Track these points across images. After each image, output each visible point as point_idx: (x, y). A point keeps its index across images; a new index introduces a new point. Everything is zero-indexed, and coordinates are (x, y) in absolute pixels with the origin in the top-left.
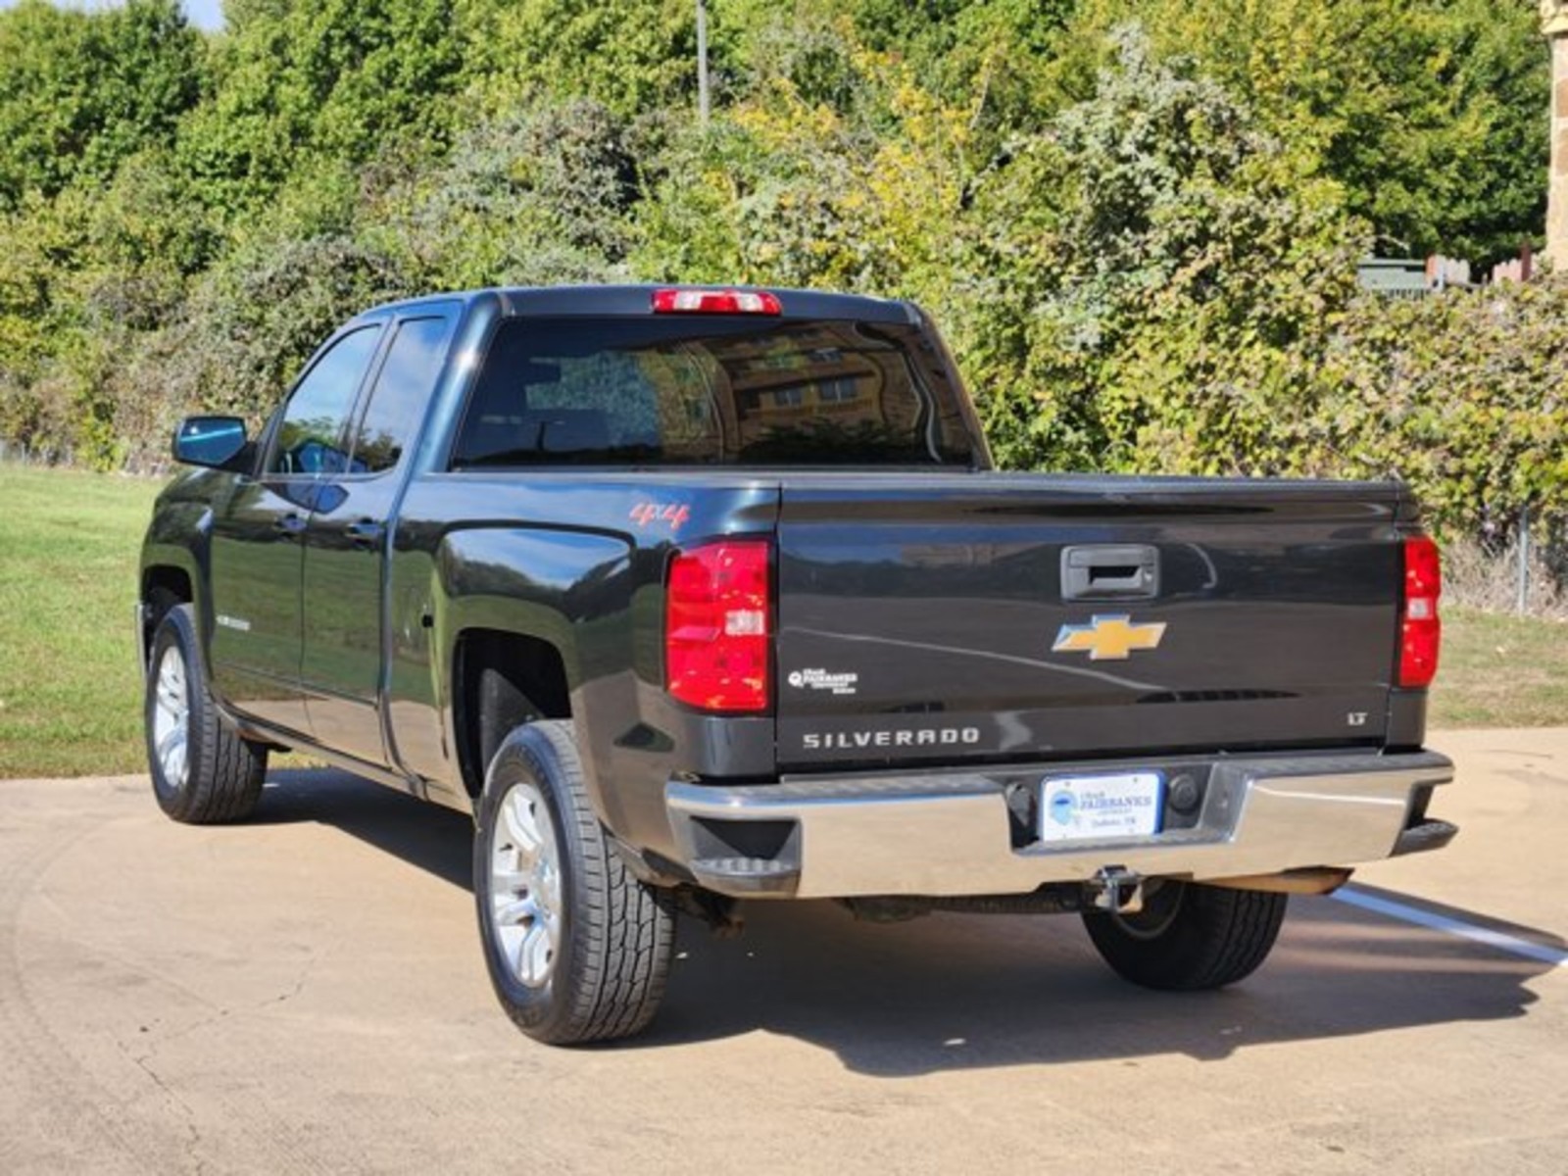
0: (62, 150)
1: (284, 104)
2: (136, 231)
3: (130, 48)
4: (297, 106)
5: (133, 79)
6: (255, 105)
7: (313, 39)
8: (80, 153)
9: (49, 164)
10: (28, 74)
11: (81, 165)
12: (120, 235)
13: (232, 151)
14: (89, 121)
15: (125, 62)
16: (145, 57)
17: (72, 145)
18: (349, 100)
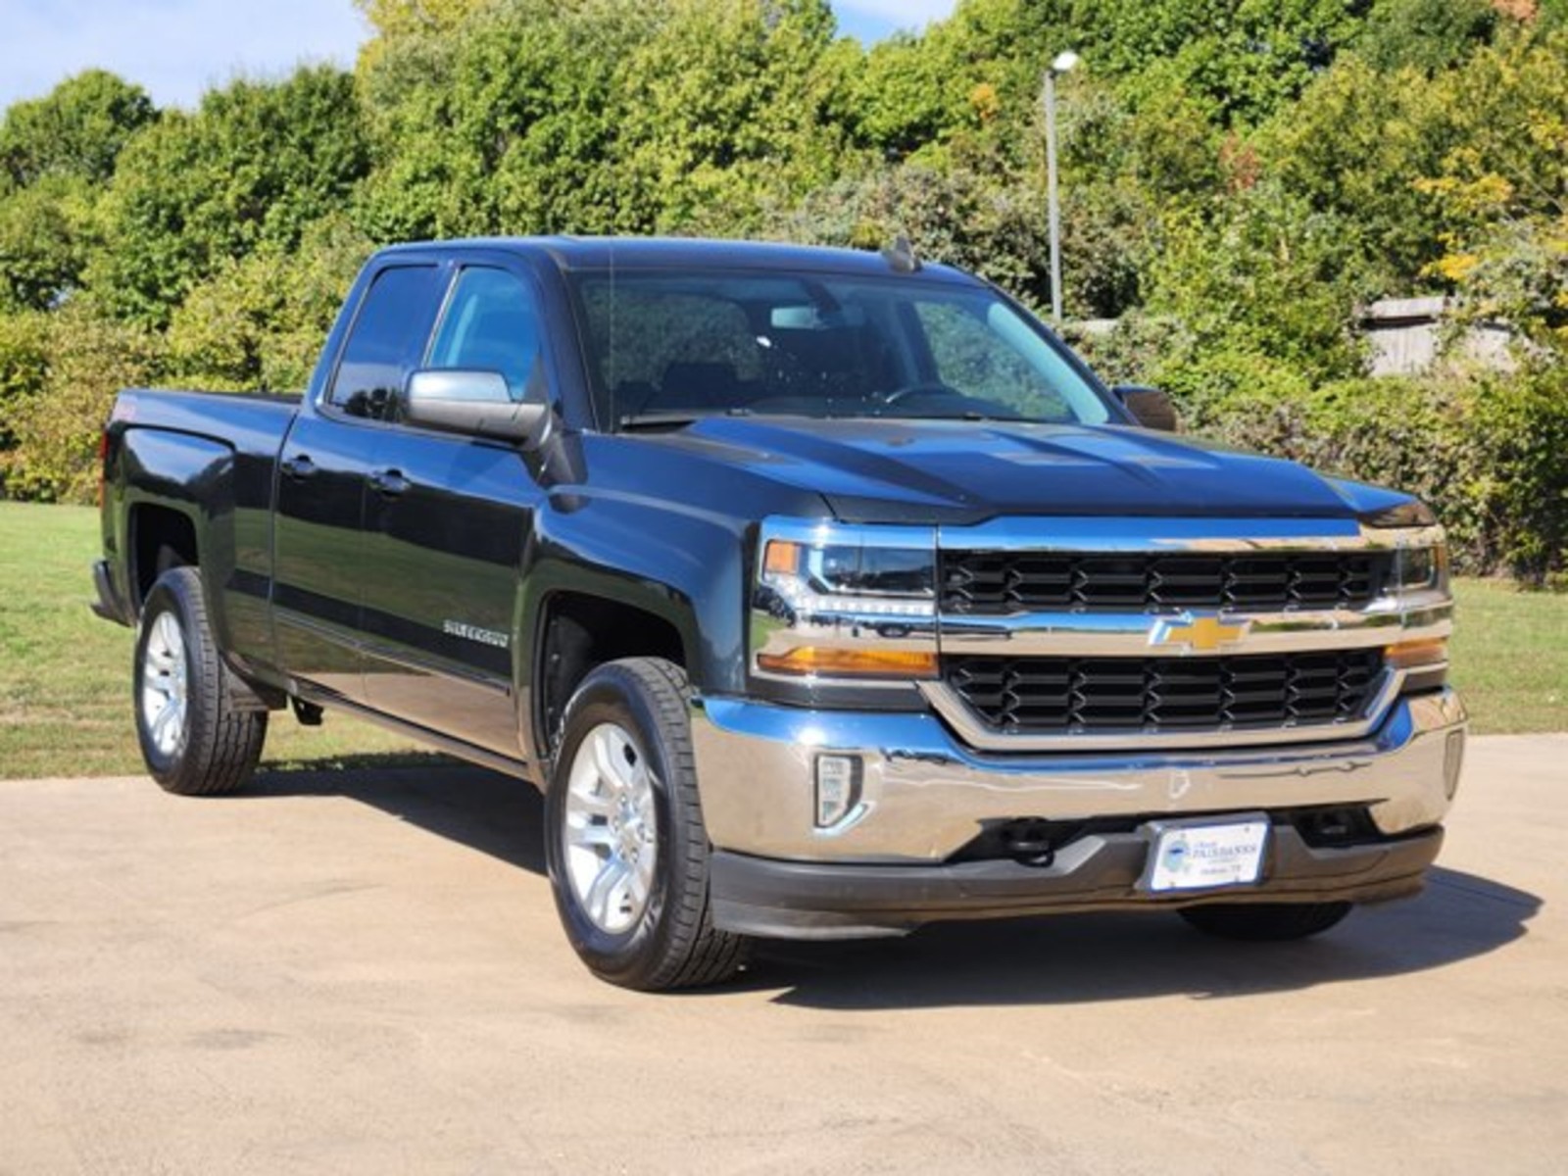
0: (243, 217)
1: (455, 171)
3: (304, 117)
4: (470, 173)
5: (307, 148)
6: (430, 174)
7: (481, 108)
8: (262, 222)
9: (231, 230)
10: (204, 143)
11: (263, 231)
13: (412, 217)
14: (268, 189)
15: (299, 132)
16: (319, 126)
17: (253, 209)
18: (521, 167)
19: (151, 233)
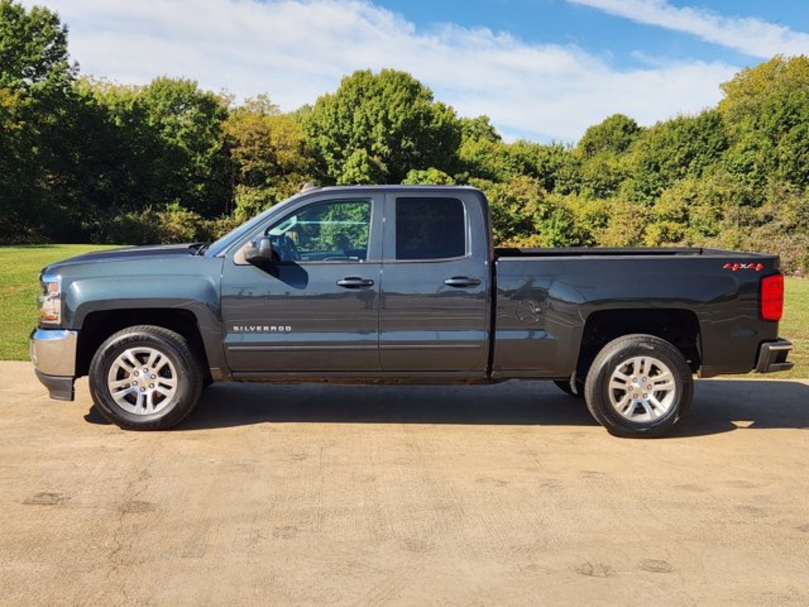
0: (681, 166)
3: (704, 129)
5: (705, 140)
6: (752, 148)
7: (772, 123)
8: (688, 167)
9: (677, 170)
10: (667, 140)
11: (689, 170)
13: (744, 164)
14: (690, 156)
15: (704, 134)
16: (709, 132)
17: (685, 163)
18: (787, 144)
19: (649, 172)
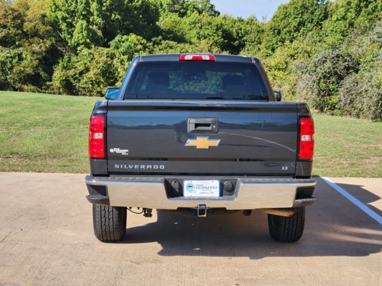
0: (295, 31)
1: (348, 18)
2: (309, 50)
3: (312, 6)
4: (351, 18)
5: (312, 13)
6: (341, 18)
8: (299, 32)
9: (291, 35)
10: (288, 13)
11: (299, 35)
12: (305, 51)
14: (301, 24)
15: (311, 9)
16: (316, 8)
17: (297, 30)
18: (364, 16)
19: (274, 36)
